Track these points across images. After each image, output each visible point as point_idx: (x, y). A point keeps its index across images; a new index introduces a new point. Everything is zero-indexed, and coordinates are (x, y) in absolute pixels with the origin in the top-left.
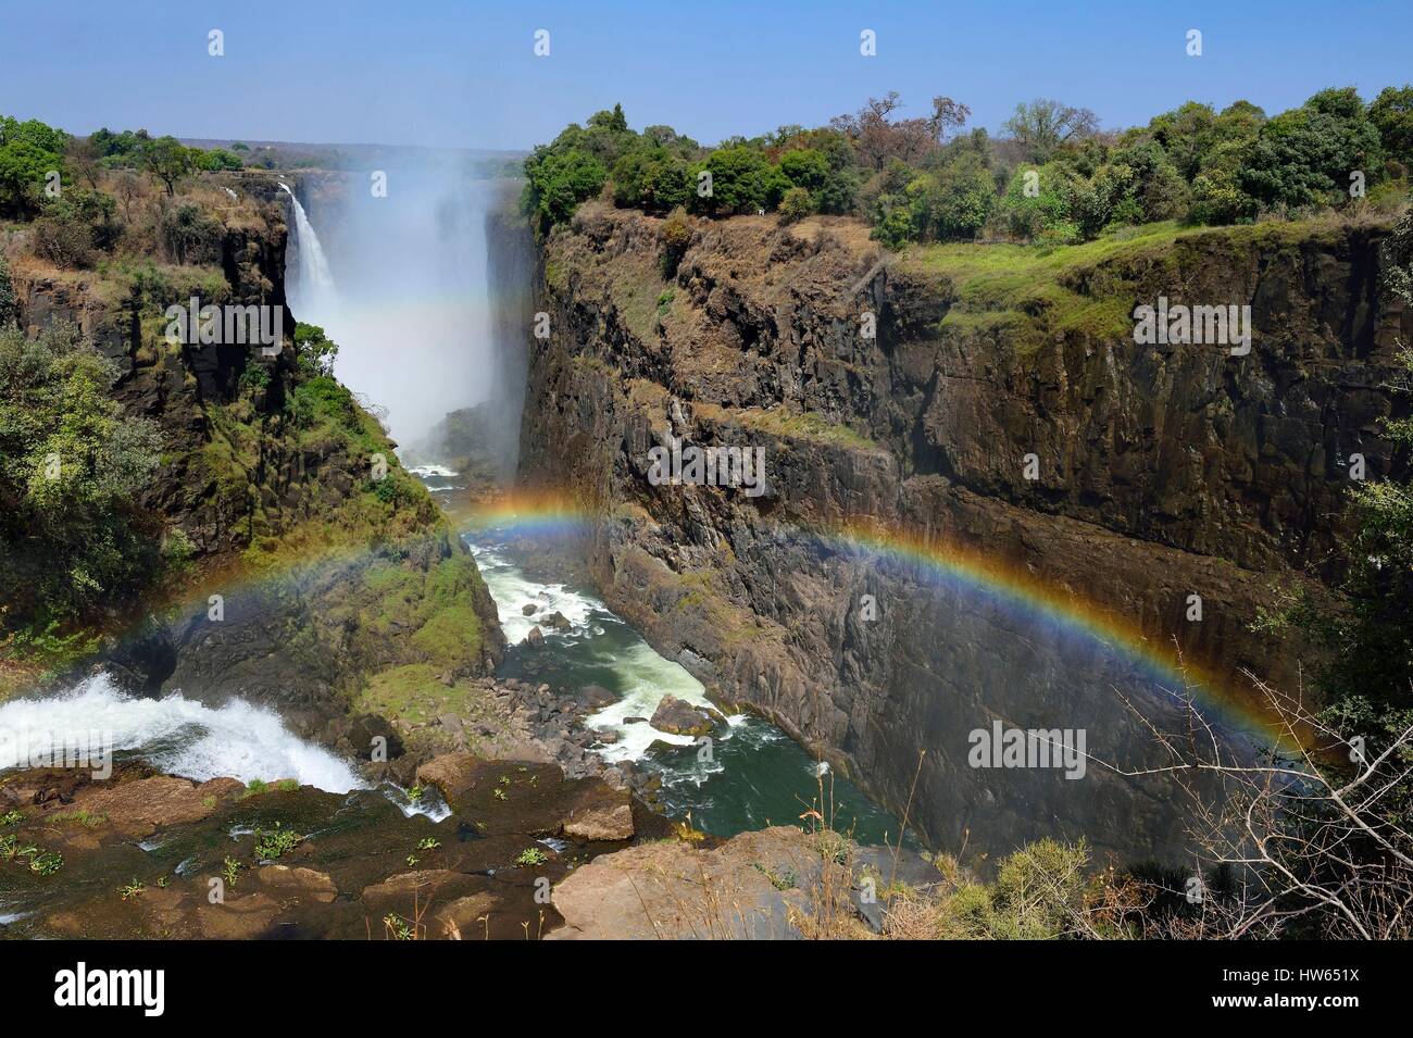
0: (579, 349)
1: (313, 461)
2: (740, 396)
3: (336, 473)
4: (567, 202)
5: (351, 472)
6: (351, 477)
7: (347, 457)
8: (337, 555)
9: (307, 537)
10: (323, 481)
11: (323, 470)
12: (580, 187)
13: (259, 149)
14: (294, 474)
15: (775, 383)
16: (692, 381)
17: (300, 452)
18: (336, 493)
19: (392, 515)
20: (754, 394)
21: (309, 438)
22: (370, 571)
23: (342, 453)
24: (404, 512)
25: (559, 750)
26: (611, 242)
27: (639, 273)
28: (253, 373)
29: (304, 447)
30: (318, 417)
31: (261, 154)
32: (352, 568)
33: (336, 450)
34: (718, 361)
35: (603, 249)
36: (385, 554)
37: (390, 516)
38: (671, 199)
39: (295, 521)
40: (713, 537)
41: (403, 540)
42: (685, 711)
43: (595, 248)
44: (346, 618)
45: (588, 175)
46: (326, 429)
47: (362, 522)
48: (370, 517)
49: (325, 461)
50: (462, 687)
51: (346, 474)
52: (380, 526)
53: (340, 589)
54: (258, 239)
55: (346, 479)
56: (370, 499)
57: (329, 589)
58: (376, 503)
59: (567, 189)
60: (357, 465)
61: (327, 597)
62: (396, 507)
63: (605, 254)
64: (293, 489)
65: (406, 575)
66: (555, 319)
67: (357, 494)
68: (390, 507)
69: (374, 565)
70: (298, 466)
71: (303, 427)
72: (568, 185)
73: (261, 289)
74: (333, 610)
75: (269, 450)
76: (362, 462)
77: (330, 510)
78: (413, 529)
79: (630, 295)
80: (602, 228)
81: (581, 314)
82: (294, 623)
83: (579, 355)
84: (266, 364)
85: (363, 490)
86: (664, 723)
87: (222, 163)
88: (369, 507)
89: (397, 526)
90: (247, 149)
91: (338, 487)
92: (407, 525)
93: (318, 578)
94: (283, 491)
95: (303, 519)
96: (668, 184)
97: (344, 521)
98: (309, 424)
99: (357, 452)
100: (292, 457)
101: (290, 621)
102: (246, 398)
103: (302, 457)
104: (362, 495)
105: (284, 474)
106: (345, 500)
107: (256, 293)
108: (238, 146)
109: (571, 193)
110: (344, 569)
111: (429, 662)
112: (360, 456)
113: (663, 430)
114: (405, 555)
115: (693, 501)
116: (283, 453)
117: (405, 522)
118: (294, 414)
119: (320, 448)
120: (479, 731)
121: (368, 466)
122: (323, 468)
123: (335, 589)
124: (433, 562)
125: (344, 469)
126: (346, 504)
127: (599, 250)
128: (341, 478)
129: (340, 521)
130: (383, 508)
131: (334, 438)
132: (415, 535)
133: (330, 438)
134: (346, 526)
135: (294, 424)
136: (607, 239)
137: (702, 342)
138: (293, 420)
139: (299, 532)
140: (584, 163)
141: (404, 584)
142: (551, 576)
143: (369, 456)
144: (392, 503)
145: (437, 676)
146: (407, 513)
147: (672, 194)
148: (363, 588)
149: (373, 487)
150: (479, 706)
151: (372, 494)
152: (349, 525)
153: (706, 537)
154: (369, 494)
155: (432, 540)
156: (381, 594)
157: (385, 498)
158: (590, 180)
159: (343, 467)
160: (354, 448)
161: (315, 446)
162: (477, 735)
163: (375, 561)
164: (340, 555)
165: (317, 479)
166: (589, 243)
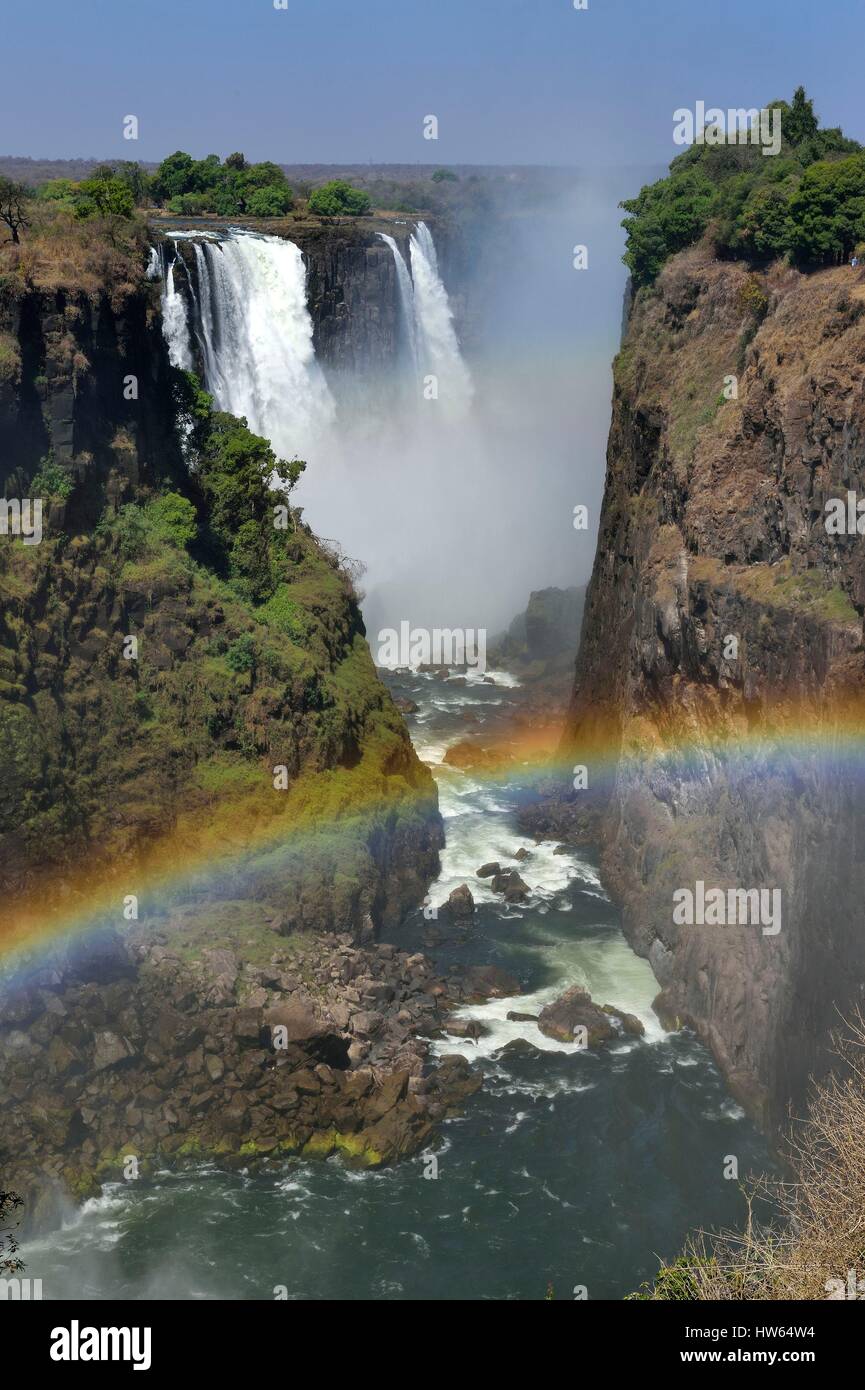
0: (639, 484)
1: (136, 605)
2: (747, 546)
3: (168, 624)
4: (654, 252)
5: (192, 623)
6: (190, 631)
7: (190, 603)
8: (154, 734)
9: (105, 702)
10: (150, 633)
11: (150, 619)
12: (674, 228)
14: (101, 617)
15: (781, 525)
17: (118, 589)
18: (164, 650)
19: (248, 690)
20: (760, 542)
21: (133, 572)
22: (206, 764)
23: (182, 598)
24: (265, 690)
26: (695, 314)
27: (715, 362)
28: (50, 478)
29: (125, 583)
30: (152, 541)
32: (175, 754)
33: (172, 593)
34: (737, 494)
35: (681, 327)
36: (233, 745)
37: (244, 693)
38: (776, 244)
39: (89, 678)
40: (710, 767)
41: (261, 728)
42: (583, 1009)
43: (674, 324)
44: (145, 818)
45: (690, 209)
46: (162, 563)
47: (201, 696)
48: (211, 689)
49: (155, 605)
50: (297, 939)
51: (184, 627)
52: (226, 704)
53: (149, 779)
54: (82, 300)
55: (184, 634)
56: (214, 666)
57: (129, 776)
58: (223, 671)
59: (656, 232)
60: (203, 617)
61: (126, 786)
62: (254, 678)
63: (684, 332)
64: (93, 637)
65: (259, 778)
66: (621, 437)
67: (197, 656)
68: (245, 679)
69: (214, 758)
70: (111, 606)
71: (129, 557)
72: (654, 226)
73: (72, 368)
74: (128, 805)
75: (59, 580)
76: (212, 613)
77: (153, 673)
78: (277, 714)
79: (691, 396)
81: (643, 430)
83: (638, 492)
85: (208, 652)
88: (213, 675)
89: (253, 707)
91: (168, 642)
92: (269, 709)
93: (115, 759)
94: (77, 635)
95: (102, 678)
96: (773, 219)
97: (171, 690)
98: (136, 554)
99: (206, 599)
100: (100, 595)
103: (121, 598)
104: (206, 659)
105: (84, 615)
106: (177, 662)
107: (65, 373)
109: (659, 239)
110: (162, 754)
112: (210, 605)
114: (262, 750)
115: (690, 710)
116: (85, 588)
117: (265, 703)
118: (115, 539)
119: (148, 588)
120: (258, 979)
121: (220, 620)
122: (150, 616)
123: (141, 778)
124: (311, 767)
125: (181, 620)
126: (179, 667)
127: (677, 327)
128: (174, 632)
129: (167, 690)
130: (234, 680)
131: (171, 576)
132: (279, 723)
133: (165, 576)
134: (175, 697)
135: (115, 551)
136: (688, 309)
137: (725, 464)
138: (113, 546)
139: (92, 693)
140: (687, 190)
141: (252, 790)
142: (555, 830)
143: (225, 606)
144: (248, 674)
145: (267, 919)
146: (269, 691)
147: (779, 235)
148: (189, 785)
149: (223, 649)
150: (292, 958)
151: (222, 659)
152: (179, 697)
153: (702, 767)
154: (216, 659)
155: (311, 736)
156: (216, 799)
157: (236, 666)
158: (691, 216)
159: (179, 617)
160: (201, 595)
161: (141, 584)
162: (254, 984)
163: (216, 752)
164: (159, 736)
165: (143, 630)
166: (667, 316)
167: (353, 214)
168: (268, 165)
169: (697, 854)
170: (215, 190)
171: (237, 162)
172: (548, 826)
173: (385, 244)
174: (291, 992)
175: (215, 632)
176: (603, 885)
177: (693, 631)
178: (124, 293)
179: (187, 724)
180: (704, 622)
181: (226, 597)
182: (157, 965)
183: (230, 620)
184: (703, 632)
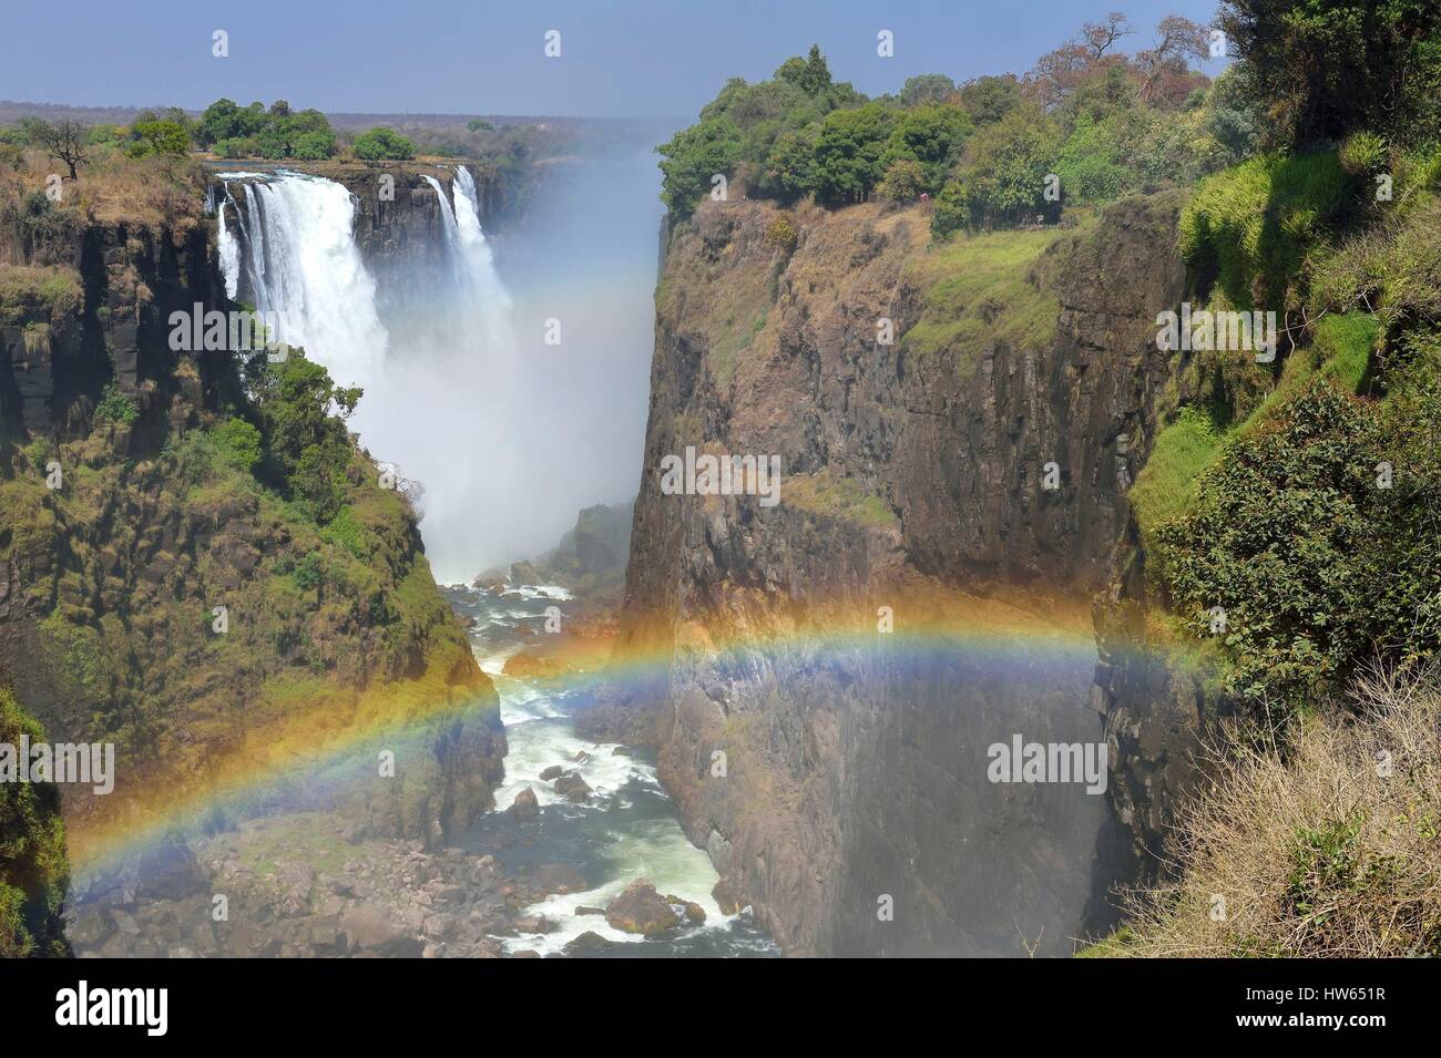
0: (682, 405)
1: (202, 528)
2: (788, 458)
3: (235, 545)
4: (689, 192)
5: (259, 544)
6: (257, 552)
7: (256, 525)
8: (222, 653)
9: (172, 623)
10: (217, 554)
11: (217, 540)
14: (167, 540)
15: (820, 438)
16: (741, 439)
17: (184, 513)
18: (231, 571)
19: (316, 608)
20: (801, 455)
21: (201, 498)
22: (275, 681)
23: (248, 520)
24: (333, 606)
25: (442, 929)
26: (729, 247)
27: (750, 291)
28: (114, 405)
29: (191, 506)
30: (217, 465)
32: (243, 672)
33: (238, 515)
34: (777, 411)
35: (718, 259)
36: (301, 661)
37: (311, 610)
38: (802, 184)
39: (156, 599)
40: (760, 665)
41: (329, 644)
42: (649, 901)
43: (711, 257)
44: (214, 735)
45: (721, 153)
46: (228, 486)
47: (268, 614)
48: (278, 607)
49: (220, 527)
51: (250, 548)
52: (294, 621)
53: (217, 697)
54: (144, 234)
55: (251, 555)
56: (281, 585)
57: (197, 695)
58: (290, 590)
59: (690, 174)
60: (269, 537)
61: (194, 705)
62: (321, 595)
63: (720, 264)
64: (159, 559)
65: (328, 692)
66: (664, 361)
67: (263, 576)
68: (312, 596)
69: (282, 675)
70: (177, 530)
71: (194, 481)
73: (135, 298)
74: (197, 723)
75: (125, 505)
76: (278, 534)
78: (344, 630)
79: (730, 323)
80: (718, 228)
81: (685, 354)
82: (102, 720)
83: (681, 413)
84: (135, 395)
85: (274, 572)
88: (279, 594)
89: (320, 623)
91: (234, 562)
92: (335, 624)
93: (183, 678)
94: (143, 558)
95: (169, 599)
96: (798, 161)
97: (239, 609)
98: (200, 478)
99: (273, 519)
100: (166, 519)
101: (97, 716)
102: (101, 436)
103: (186, 521)
104: (273, 578)
105: (149, 538)
106: (244, 582)
107: (128, 304)
109: (694, 180)
110: (230, 673)
111: (337, 811)
112: (276, 526)
114: (330, 665)
115: (739, 613)
116: (150, 511)
117: (332, 619)
118: (180, 463)
119: (215, 510)
120: (332, 888)
121: (286, 540)
122: (217, 538)
123: (210, 696)
124: (378, 680)
125: (247, 541)
126: (246, 587)
127: (714, 260)
128: (241, 552)
129: (235, 610)
130: (301, 598)
131: (236, 499)
132: (346, 638)
133: (231, 498)
134: (242, 616)
135: (180, 476)
136: (723, 244)
137: (766, 384)
138: (178, 471)
139: (159, 615)
140: (718, 136)
141: (321, 704)
142: (612, 733)
143: (291, 527)
144: (315, 591)
145: (338, 829)
146: (336, 608)
147: (805, 176)
148: (258, 702)
149: (289, 568)
150: (364, 866)
151: (288, 577)
152: (247, 615)
153: (752, 666)
154: (283, 578)
155: (378, 650)
156: (284, 714)
157: (303, 584)
158: (723, 159)
159: (246, 539)
160: (267, 516)
161: (207, 507)
162: (329, 893)
163: (284, 668)
164: (227, 654)
165: (209, 552)
166: (703, 250)
167: (396, 158)
168: (311, 112)
169: (749, 748)
170: (260, 135)
171: (282, 110)
172: (606, 729)
173: (430, 186)
174: (365, 899)
175: (281, 552)
176: (659, 782)
177: (741, 539)
178: (186, 227)
179: (254, 642)
180: (751, 529)
181: (292, 518)
182: (230, 880)
183: (297, 541)
184: (750, 540)
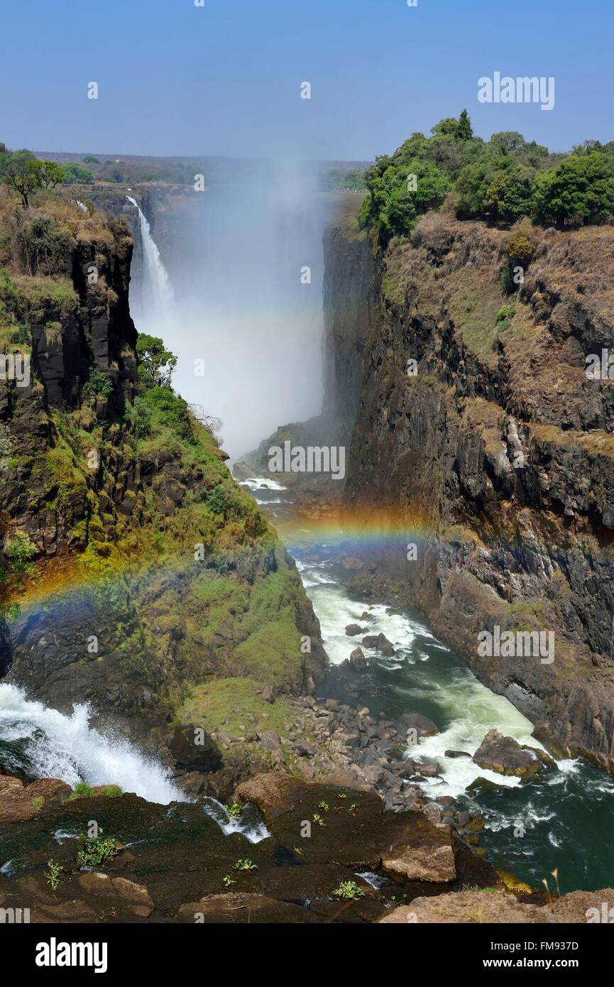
1: (148, 469)
2: (582, 418)
3: (170, 483)
4: (407, 214)
5: (184, 482)
6: (184, 487)
7: (181, 466)
8: (167, 563)
9: (140, 545)
10: (157, 490)
11: (158, 479)
12: (421, 198)
13: (109, 163)
14: (130, 481)
16: (530, 401)
17: (137, 460)
18: (169, 502)
19: (221, 526)
20: (597, 417)
21: (145, 446)
22: (197, 580)
23: (176, 463)
24: (233, 524)
25: (377, 779)
26: (451, 255)
28: (96, 382)
29: (141, 455)
30: (155, 426)
31: (110, 167)
32: (180, 576)
33: (170, 460)
34: (560, 381)
35: (442, 263)
36: (213, 565)
37: (219, 528)
38: (516, 210)
39: (129, 527)
40: (547, 566)
41: (231, 552)
42: (511, 749)
43: (434, 261)
44: (173, 626)
45: (430, 186)
46: (162, 439)
47: (193, 532)
48: (200, 527)
49: (159, 470)
50: (283, 704)
51: (179, 484)
52: (209, 537)
53: (169, 597)
54: (105, 251)
55: (180, 489)
56: (201, 510)
57: (158, 596)
58: (206, 514)
59: (407, 201)
60: (190, 475)
61: (156, 605)
62: (226, 518)
63: (444, 268)
64: (128, 497)
65: (233, 587)
66: (390, 334)
67: (189, 504)
68: (220, 518)
69: (201, 576)
70: (134, 474)
71: (140, 436)
72: (408, 197)
73: (106, 300)
74: (160, 618)
75: (108, 458)
76: (195, 473)
77: (162, 518)
78: (241, 541)
79: (469, 310)
80: (442, 241)
81: (417, 330)
82: (123, 628)
84: (109, 374)
85: (194, 501)
86: (488, 760)
87: (74, 176)
88: (200, 517)
89: (226, 538)
90: (97, 162)
91: (171, 496)
92: (235, 538)
93: (148, 585)
94: (120, 497)
95: (136, 526)
96: (513, 194)
97: (175, 530)
98: (146, 433)
99: (191, 462)
100: (129, 465)
101: (120, 625)
102: (89, 406)
103: (138, 466)
104: (194, 505)
105: (121, 482)
106: (177, 509)
107: (102, 304)
108: (90, 159)
109: (411, 205)
110: (173, 577)
111: (251, 676)
112: (193, 467)
113: (498, 452)
114: (232, 567)
115: (527, 527)
116: (120, 461)
117: (233, 534)
118: (133, 423)
119: (156, 458)
120: (297, 751)
121: (200, 477)
122: (157, 477)
123: (164, 597)
124: (259, 575)
125: (177, 479)
126: (178, 513)
127: (437, 264)
128: (174, 488)
129: (171, 530)
130: (213, 519)
131: (169, 448)
132: (242, 547)
133: (166, 448)
134: (176, 535)
135: (132, 433)
136: (446, 252)
137: (543, 360)
138: (131, 429)
139: (132, 539)
140: (426, 174)
141: (229, 596)
143: (202, 466)
144: (222, 514)
145: (258, 691)
146: (235, 525)
147: (518, 204)
148: (190, 597)
149: (204, 498)
150: (297, 725)
151: (203, 504)
152: (180, 534)
153: (540, 565)
154: (200, 505)
155: (259, 553)
156: (207, 605)
157: (215, 509)
158: (432, 190)
159: (176, 477)
160: (188, 459)
161: (151, 455)
162: (295, 755)
163: (202, 570)
164: (170, 564)
165: (152, 487)
166: (428, 256)
174: (313, 755)
175: (197, 486)
177: (538, 476)
178: (127, 244)
179: (184, 552)
180: (547, 470)
181: (201, 460)
182: (228, 749)
183: (207, 477)
184: (546, 476)
